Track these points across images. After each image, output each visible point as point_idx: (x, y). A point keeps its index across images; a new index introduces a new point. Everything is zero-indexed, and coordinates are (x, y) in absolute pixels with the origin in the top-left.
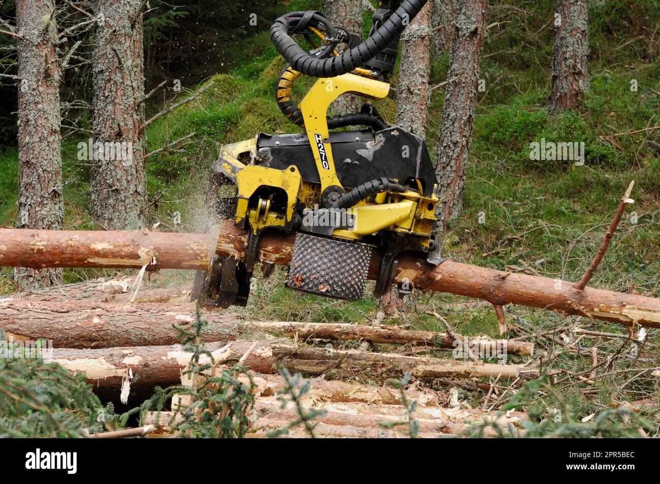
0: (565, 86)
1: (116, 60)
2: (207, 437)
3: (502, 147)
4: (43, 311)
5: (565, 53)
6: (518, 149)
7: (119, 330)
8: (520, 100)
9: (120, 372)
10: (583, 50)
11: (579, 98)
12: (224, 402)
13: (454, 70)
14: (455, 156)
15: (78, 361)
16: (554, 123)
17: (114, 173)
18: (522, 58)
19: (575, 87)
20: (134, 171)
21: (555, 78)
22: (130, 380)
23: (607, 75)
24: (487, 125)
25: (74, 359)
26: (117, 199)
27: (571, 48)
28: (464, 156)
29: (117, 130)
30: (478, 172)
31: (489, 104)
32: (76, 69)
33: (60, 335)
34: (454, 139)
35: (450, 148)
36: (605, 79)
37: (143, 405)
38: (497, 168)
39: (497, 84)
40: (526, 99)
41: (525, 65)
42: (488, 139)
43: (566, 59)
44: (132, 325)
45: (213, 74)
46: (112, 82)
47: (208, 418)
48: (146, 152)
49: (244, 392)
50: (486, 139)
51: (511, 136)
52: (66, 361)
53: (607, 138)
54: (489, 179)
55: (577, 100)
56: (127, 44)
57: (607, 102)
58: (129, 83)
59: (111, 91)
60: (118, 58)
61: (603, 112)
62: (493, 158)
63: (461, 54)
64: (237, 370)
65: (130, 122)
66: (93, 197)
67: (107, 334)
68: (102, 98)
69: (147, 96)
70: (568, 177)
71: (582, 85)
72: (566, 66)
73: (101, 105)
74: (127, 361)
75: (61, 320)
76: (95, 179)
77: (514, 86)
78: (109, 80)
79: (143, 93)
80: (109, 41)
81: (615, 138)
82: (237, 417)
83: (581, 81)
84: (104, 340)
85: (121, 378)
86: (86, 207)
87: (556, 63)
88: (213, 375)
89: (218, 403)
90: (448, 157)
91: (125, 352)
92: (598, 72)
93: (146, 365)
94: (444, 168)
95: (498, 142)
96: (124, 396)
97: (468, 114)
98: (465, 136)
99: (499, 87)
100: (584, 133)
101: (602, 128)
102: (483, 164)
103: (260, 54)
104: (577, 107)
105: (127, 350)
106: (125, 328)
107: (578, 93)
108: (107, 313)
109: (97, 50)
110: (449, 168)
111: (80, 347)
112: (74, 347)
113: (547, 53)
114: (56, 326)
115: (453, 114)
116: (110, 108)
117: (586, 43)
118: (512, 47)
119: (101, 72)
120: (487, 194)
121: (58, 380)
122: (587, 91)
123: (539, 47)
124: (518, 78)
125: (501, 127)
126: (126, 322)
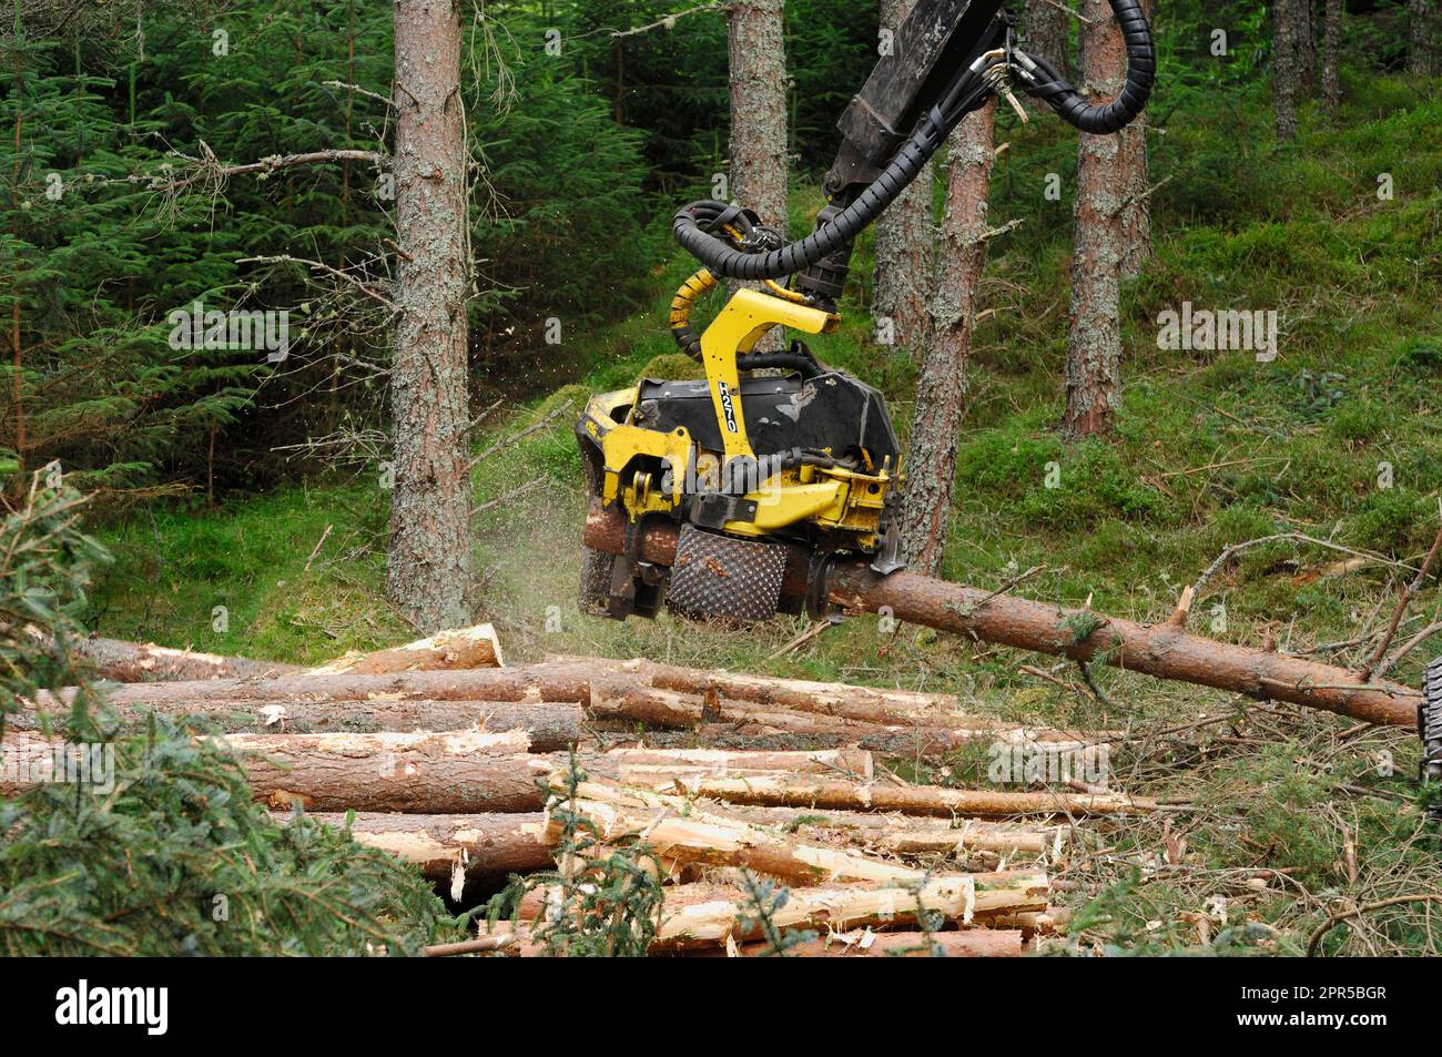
0: (1086, 401)
1: (427, 369)
2: (593, 954)
3: (995, 493)
4: (331, 756)
5: (1085, 352)
6: (1018, 495)
7: (444, 785)
8: (1019, 421)
9: (449, 854)
10: (1113, 348)
11: (1108, 420)
12: (619, 899)
13: (928, 380)
14: (929, 509)
15: (387, 835)
16: (1070, 456)
17: (423, 539)
18: (1017, 358)
19: (1100, 402)
20: (454, 535)
21: (1071, 389)
22: (464, 865)
23: (1146, 384)
24: (971, 460)
25: (382, 833)
26: (428, 578)
27: (1095, 345)
28: (944, 509)
29: (428, 472)
30: (960, 531)
31: (971, 427)
32: (367, 383)
33: (356, 793)
34: (929, 483)
35: (922, 496)
36: (1144, 390)
37: (491, 902)
38: (988, 525)
39: (982, 397)
40: (1028, 420)
41: (1023, 369)
42: (973, 480)
43: (1087, 361)
44: (463, 776)
45: (563, 383)
46: (421, 402)
47: (595, 923)
48: (471, 506)
49: (649, 886)
50: (971, 480)
51: (1008, 476)
52: (369, 835)
53: (1151, 480)
54: (977, 541)
55: (1104, 423)
56: (444, 346)
57: (1148, 425)
58: (445, 403)
59: (419, 416)
60: (431, 367)
61: (1144, 440)
62: (981, 509)
63: (938, 356)
64: (638, 852)
65: (448, 463)
66: (392, 575)
67: (427, 791)
68: (407, 427)
69: (473, 423)
70: (1096, 539)
71: (1112, 399)
72: (1088, 372)
73: (404, 436)
74: (460, 836)
75: (357, 770)
76: (394, 547)
77: (1006, 400)
78: (417, 400)
79: (467, 420)
80: (417, 342)
81: (1163, 479)
82: (639, 922)
83: (1109, 394)
84: (421, 800)
85: (451, 861)
86: (382, 590)
87: (1072, 367)
88: (597, 857)
89: (610, 901)
90: (919, 510)
91: (458, 823)
92: (1131, 380)
93: (489, 844)
94: (913, 527)
95: (988, 486)
96: (457, 889)
97: (950, 445)
98: (945, 479)
99: (985, 402)
100: (1116, 472)
101: (1143, 464)
102: (969, 519)
103: (626, 352)
104: (1105, 432)
105: (460, 820)
106: (453, 781)
107: (1106, 412)
108: (426, 759)
109: (399, 354)
110: (920, 527)
111: (387, 810)
112: (377, 810)
113: (1055, 351)
114: (350, 779)
115: (926, 446)
116: (418, 440)
117: (1116, 338)
118: (1001, 340)
119: (405, 387)
120: (976, 565)
121: (383, 876)
122: (1118, 409)
123: (1043, 342)
124: (1012, 388)
125: (991, 462)
126: (454, 772)
